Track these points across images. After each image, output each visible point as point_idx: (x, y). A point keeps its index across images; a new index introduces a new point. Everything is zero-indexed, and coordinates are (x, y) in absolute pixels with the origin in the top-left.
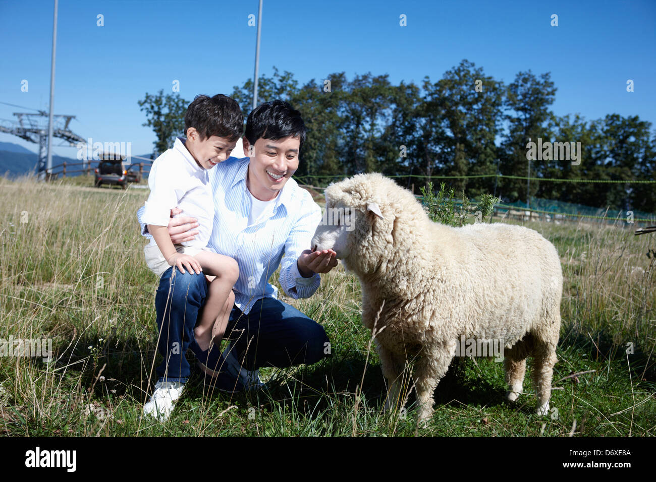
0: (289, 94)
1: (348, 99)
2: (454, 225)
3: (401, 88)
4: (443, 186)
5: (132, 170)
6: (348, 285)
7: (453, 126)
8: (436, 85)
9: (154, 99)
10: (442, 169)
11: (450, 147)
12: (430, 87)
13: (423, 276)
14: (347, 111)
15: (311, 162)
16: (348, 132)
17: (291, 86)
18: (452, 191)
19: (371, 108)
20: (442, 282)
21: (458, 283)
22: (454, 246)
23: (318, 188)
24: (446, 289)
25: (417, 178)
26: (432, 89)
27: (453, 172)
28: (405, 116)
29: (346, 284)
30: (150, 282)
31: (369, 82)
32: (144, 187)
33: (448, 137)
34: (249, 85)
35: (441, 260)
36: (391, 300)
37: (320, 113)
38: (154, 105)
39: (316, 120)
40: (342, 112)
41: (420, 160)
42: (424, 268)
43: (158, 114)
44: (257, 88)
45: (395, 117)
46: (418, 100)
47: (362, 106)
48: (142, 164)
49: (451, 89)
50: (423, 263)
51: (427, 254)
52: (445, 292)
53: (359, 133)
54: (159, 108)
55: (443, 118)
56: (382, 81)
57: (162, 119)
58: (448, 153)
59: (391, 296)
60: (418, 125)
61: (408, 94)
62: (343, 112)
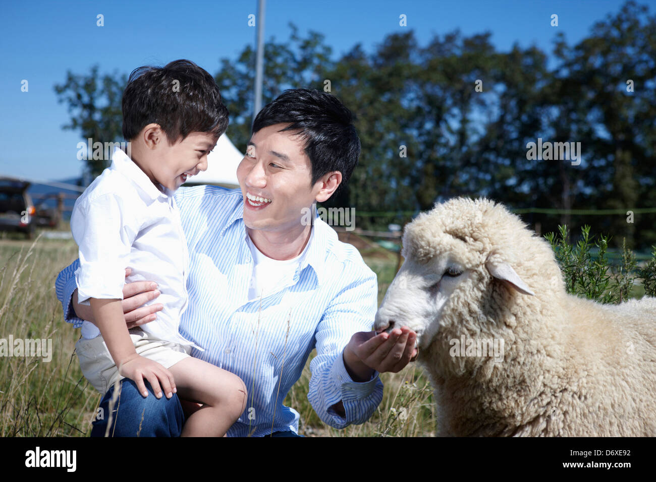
0: (318, 70)
1: (421, 76)
2: (609, 300)
3: (514, 56)
4: (586, 231)
5: (44, 206)
6: (423, 407)
7: (609, 119)
8: (578, 48)
9: (81, 83)
10: (590, 197)
11: (604, 156)
12: (566, 52)
13: (545, 385)
14: (418, 98)
15: (356, 187)
16: (420, 135)
17: (320, 56)
18: (605, 241)
19: (462, 92)
20: (580, 398)
21: (608, 402)
22: (600, 335)
23: (370, 233)
24: (586, 411)
25: (545, 215)
26: (570, 55)
27: (611, 203)
28: (522, 104)
29: (420, 405)
30: (73, 405)
31: (458, 47)
32: (64, 235)
33: (600, 141)
34: (247, 56)
35: (578, 359)
36: (488, 425)
37: (371, 102)
38: (82, 92)
39: (364, 115)
40: (409, 100)
41: (551, 181)
42: (549, 371)
43: (90, 107)
44: (261, 62)
45: (504, 107)
46: (546, 75)
47: (445, 89)
48: (63, 195)
49: (605, 54)
50: (548, 362)
51: (557, 347)
52: (584, 415)
53: (440, 136)
54: (92, 99)
55: (591, 105)
56: (480, 43)
57: (97, 116)
58: (602, 169)
59: (488, 417)
60: (545, 121)
61: (527, 66)
62: (412, 100)
